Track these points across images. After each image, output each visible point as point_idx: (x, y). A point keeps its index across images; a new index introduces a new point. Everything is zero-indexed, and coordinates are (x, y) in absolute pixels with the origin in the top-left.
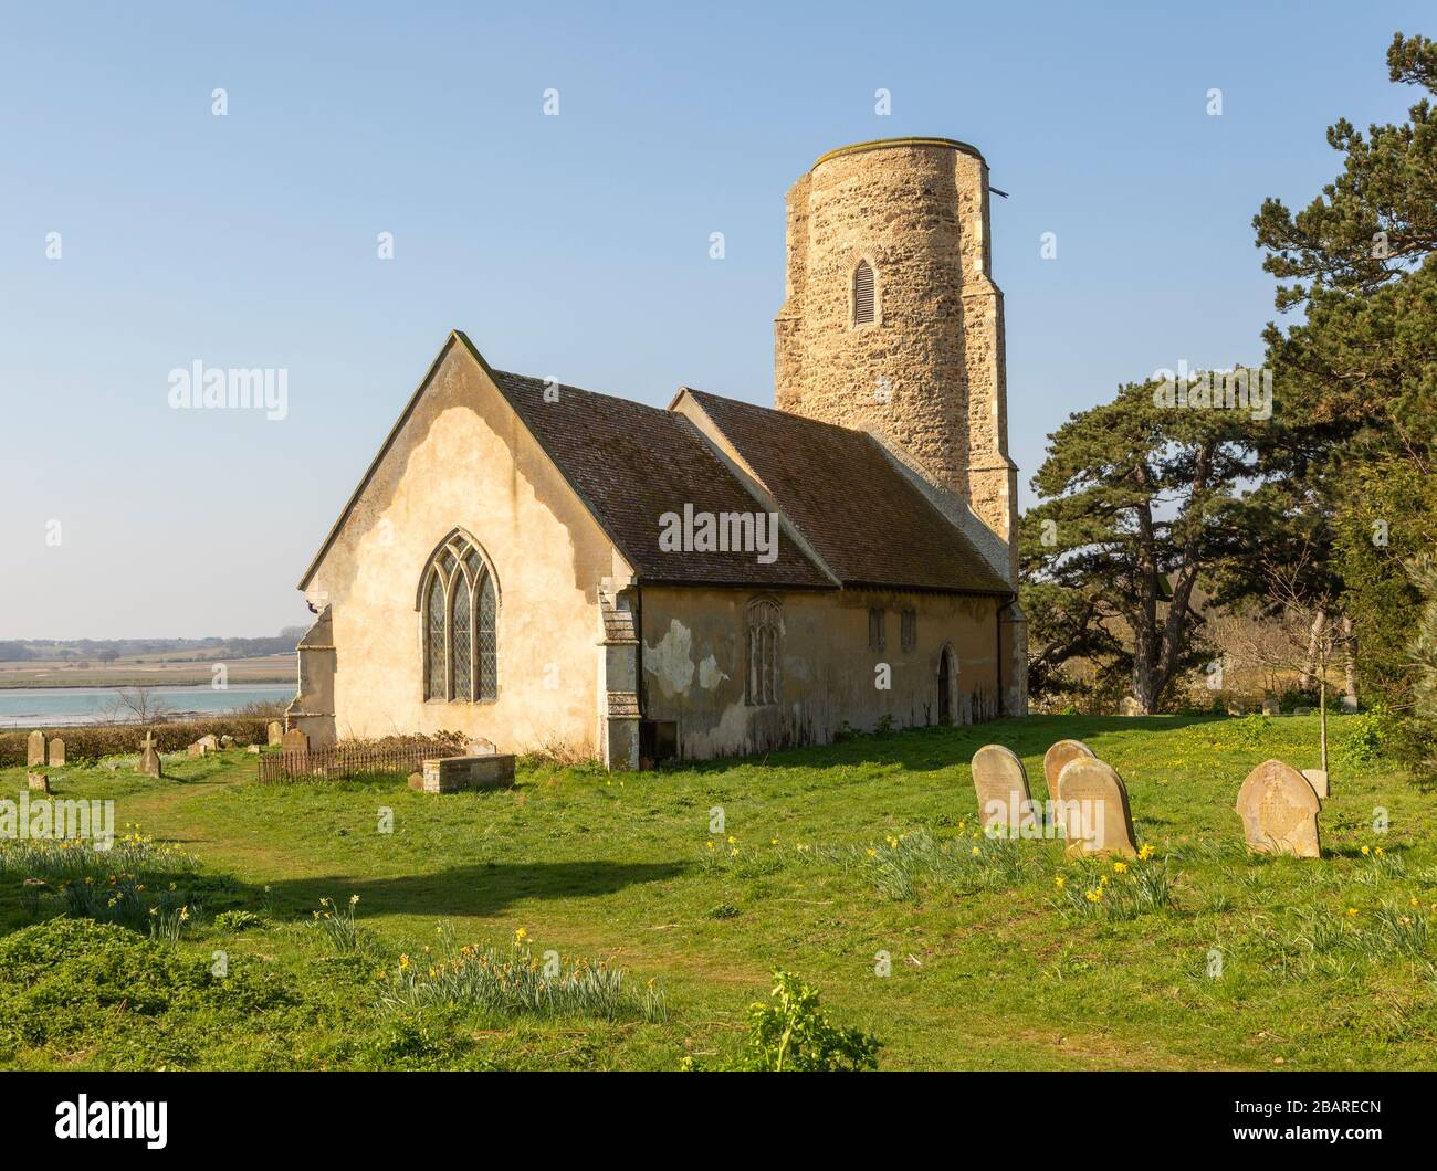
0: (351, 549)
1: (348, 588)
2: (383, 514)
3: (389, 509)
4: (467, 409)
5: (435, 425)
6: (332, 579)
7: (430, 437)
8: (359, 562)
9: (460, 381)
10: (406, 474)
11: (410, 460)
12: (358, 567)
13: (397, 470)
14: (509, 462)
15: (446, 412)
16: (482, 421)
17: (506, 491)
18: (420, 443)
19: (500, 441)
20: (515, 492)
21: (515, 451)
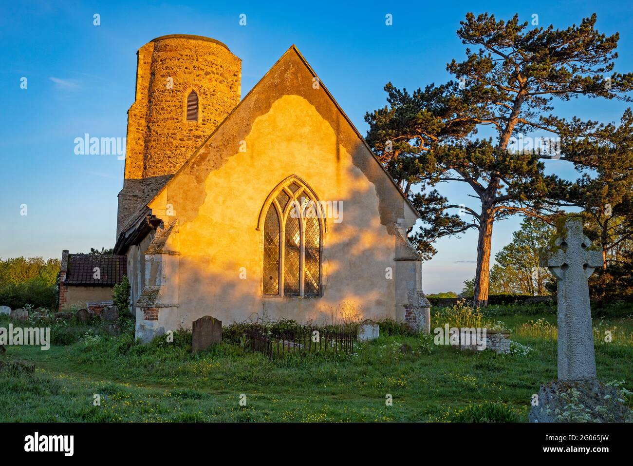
0: (200, 181)
1: (197, 210)
2: (230, 158)
3: (235, 156)
4: (302, 98)
5: (276, 104)
6: (181, 201)
7: (271, 111)
8: (207, 191)
9: (297, 78)
10: (251, 133)
11: (254, 125)
12: (206, 194)
13: (244, 129)
14: (334, 138)
15: (285, 97)
16: (313, 108)
17: (332, 156)
18: (263, 114)
19: (327, 123)
20: (338, 158)
21: (338, 131)
